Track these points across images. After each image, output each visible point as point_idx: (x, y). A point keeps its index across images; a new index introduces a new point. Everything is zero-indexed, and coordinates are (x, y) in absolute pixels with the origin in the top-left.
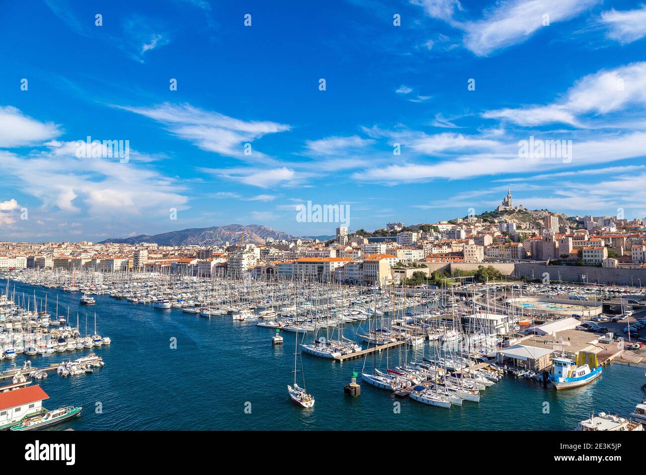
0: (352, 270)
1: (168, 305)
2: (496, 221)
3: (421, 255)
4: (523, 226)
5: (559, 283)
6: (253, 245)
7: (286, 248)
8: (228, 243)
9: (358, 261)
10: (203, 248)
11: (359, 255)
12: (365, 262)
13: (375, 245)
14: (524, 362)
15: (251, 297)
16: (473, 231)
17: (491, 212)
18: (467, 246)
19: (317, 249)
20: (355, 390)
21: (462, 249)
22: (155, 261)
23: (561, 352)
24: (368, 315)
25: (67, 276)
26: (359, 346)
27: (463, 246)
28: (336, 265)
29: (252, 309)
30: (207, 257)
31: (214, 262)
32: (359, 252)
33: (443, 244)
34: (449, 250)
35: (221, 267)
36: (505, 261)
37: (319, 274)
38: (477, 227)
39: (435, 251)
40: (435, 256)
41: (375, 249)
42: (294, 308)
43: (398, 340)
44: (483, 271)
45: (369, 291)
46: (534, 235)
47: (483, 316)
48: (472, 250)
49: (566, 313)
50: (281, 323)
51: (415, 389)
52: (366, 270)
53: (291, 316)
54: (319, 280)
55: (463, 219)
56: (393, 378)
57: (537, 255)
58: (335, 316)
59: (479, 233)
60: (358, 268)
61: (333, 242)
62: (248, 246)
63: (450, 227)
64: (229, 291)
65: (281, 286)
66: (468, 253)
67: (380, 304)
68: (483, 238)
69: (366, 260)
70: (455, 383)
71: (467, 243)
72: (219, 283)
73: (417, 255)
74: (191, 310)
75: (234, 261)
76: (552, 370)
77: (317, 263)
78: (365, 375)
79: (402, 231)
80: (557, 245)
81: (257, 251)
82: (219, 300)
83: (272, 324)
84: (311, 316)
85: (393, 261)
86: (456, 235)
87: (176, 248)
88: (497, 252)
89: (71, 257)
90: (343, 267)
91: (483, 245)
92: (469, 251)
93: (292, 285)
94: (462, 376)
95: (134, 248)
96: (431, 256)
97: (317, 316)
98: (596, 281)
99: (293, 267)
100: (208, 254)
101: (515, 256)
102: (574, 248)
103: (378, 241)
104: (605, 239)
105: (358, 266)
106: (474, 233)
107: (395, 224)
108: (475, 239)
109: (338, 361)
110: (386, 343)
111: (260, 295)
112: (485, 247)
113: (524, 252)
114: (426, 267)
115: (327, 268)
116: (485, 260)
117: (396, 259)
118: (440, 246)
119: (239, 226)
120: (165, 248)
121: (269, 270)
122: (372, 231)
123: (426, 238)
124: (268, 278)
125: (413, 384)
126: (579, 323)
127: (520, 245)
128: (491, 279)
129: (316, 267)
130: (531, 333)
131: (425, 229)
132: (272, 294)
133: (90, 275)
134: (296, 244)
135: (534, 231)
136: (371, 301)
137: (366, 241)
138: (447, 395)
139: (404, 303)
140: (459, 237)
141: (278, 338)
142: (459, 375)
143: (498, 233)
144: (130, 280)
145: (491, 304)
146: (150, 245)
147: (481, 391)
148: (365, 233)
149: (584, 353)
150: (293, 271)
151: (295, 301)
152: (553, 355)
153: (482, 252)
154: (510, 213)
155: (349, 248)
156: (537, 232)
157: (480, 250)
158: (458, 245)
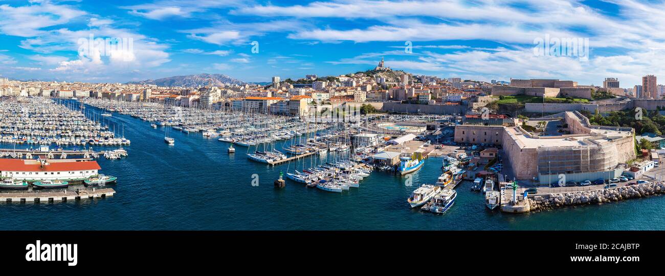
0: (282, 106)
1: (163, 124)
2: (374, 76)
3: (328, 96)
4: (389, 80)
5: (406, 114)
6: (217, 88)
7: (238, 90)
8: (200, 86)
9: (286, 100)
10: (184, 89)
11: (287, 96)
12: (290, 100)
13: (297, 89)
14: (385, 161)
15: (214, 122)
17: (371, 70)
18: (356, 91)
19: (259, 91)
20: (282, 184)
22: (155, 96)
23: (405, 154)
24: (291, 135)
25: (109, 102)
26: (285, 155)
27: (354, 92)
28: (270, 102)
29: (215, 129)
30: (187, 95)
31: (191, 98)
32: (287, 94)
33: (342, 90)
34: (345, 94)
35: (196, 101)
36: (378, 101)
37: (260, 108)
38: (363, 79)
39: (337, 94)
40: (336, 97)
41: (298, 92)
42: (242, 130)
43: (310, 151)
44: (365, 107)
45: (293, 119)
46: (395, 85)
47: (363, 135)
48: (359, 94)
49: (408, 131)
50: (234, 139)
51: (320, 182)
52: (291, 106)
53: (241, 135)
54: (259, 112)
55: (355, 74)
56: (306, 176)
57: (396, 98)
58: (269, 135)
59: (364, 83)
61: (270, 87)
62: (213, 88)
63: (346, 79)
64: (200, 117)
65: (234, 115)
66: (357, 96)
67: (300, 128)
68: (366, 86)
69: (291, 99)
70: (345, 177)
71: (356, 89)
72: (195, 111)
73: (325, 96)
74: (178, 128)
75: (204, 97)
76: (399, 164)
77: (258, 100)
78: (289, 174)
79: (316, 80)
80: (407, 92)
81: (219, 91)
82: (194, 123)
83: (228, 140)
84: (253, 136)
85: (310, 100)
86: (350, 84)
87: (168, 88)
88: (374, 95)
89: (110, 92)
90: (276, 104)
91: (366, 91)
92: (357, 94)
93: (241, 114)
94: (349, 173)
95: (143, 88)
96: (334, 97)
97: (258, 136)
98: (425, 113)
99: (242, 103)
100: (187, 92)
101: (384, 98)
102: (415, 93)
103: (300, 87)
104: (431, 89)
105: (286, 103)
106: (361, 83)
107: (311, 76)
108: (362, 87)
109: (271, 165)
110: (302, 153)
111: (220, 121)
112: (367, 92)
113: (389, 95)
114: (330, 104)
115: (265, 104)
116: (366, 101)
118: (340, 91)
119: (207, 75)
120: (161, 88)
121: (227, 104)
122: (296, 80)
123: (331, 86)
124: (226, 110)
125: (319, 179)
126: (415, 136)
127: (387, 91)
128: (369, 112)
129: (258, 103)
130: (389, 144)
131: (331, 79)
132: (228, 120)
133: (120, 103)
134: (245, 87)
135: (395, 83)
136: (294, 127)
137: (292, 87)
138: (340, 185)
139: (316, 128)
140: (352, 86)
141: (232, 149)
142: (348, 172)
143: (375, 84)
144: (142, 107)
145: (369, 128)
146: (153, 86)
147: (360, 181)
148: (292, 81)
149: (416, 153)
150: (242, 105)
151: (243, 125)
152: (400, 156)
153: (365, 95)
154: (382, 71)
155: (280, 91)
156: (396, 84)
158: (351, 91)
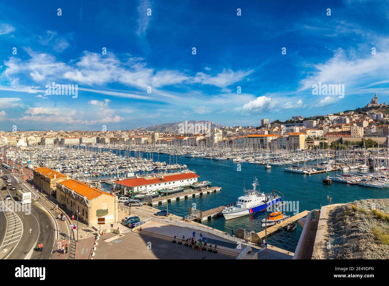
0: (282, 141)
2: (368, 113)
3: (322, 133)
4: (387, 116)
9: (285, 136)
12: (288, 136)
13: (292, 127)
16: (353, 119)
17: (363, 108)
18: (353, 127)
21: (350, 129)
22: (163, 138)
26: (315, 169)
27: (350, 127)
28: (270, 139)
33: (336, 127)
34: (340, 130)
36: (378, 136)
37: (261, 143)
38: (355, 117)
39: (331, 131)
40: (331, 133)
41: (293, 130)
44: (365, 142)
48: (356, 129)
52: (291, 141)
54: (261, 147)
55: (344, 112)
59: (357, 120)
60: (285, 140)
63: (336, 117)
68: (362, 122)
71: (353, 125)
73: (319, 133)
77: (259, 137)
85: (305, 136)
86: (343, 121)
88: (372, 131)
90: (275, 140)
91: (363, 126)
92: (354, 130)
96: (328, 133)
99: (245, 140)
105: (286, 139)
106: (355, 120)
107: (298, 117)
108: (357, 123)
112: (365, 128)
114: (326, 140)
115: (266, 140)
116: (364, 136)
117: (307, 135)
118: (334, 128)
121: (231, 142)
123: (323, 124)
124: (231, 146)
128: (371, 146)
129: (259, 140)
131: (322, 118)
137: (282, 126)
140: (345, 122)
143: (371, 120)
148: (281, 122)
150: (245, 142)
153: (363, 131)
154: (377, 108)
155: (275, 130)
157: (361, 129)
158: (346, 127)
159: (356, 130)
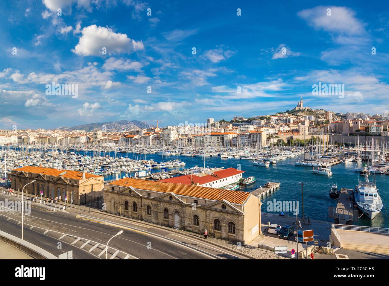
18: (301, 126)
34: (289, 129)
37: (221, 142)
39: (282, 129)
40: (282, 132)
41: (247, 128)
57: (339, 131)
66: (302, 130)
75: (166, 135)
80: (351, 125)
88: (315, 130)
90: (237, 137)
96: (280, 132)
101: (326, 132)
102: (361, 126)
112: (309, 127)
114: (279, 138)
115: (227, 138)
116: (309, 134)
123: (270, 123)
129: (220, 137)
150: (205, 140)
155: (230, 128)
158: (294, 126)
159: (304, 129)
